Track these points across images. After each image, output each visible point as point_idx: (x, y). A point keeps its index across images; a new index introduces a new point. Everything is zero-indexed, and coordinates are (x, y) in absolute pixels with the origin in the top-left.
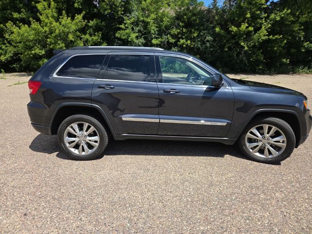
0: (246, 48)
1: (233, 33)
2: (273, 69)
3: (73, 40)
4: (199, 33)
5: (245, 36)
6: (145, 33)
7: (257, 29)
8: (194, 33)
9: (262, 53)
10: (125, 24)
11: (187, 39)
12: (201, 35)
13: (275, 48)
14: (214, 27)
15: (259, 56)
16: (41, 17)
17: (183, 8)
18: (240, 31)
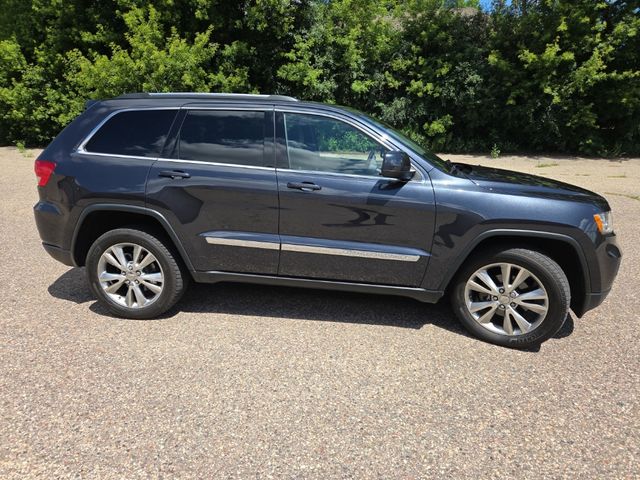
0: (557, 100)
1: (526, 66)
2: (618, 146)
3: (191, 83)
4: (454, 68)
5: (554, 73)
6: (338, 70)
7: (583, 57)
8: (442, 67)
9: (591, 110)
10: (297, 50)
11: (426, 80)
12: (457, 72)
13: (624, 100)
14: (486, 54)
15: (586, 116)
16: (131, 40)
17: (419, 15)
18: (544, 61)
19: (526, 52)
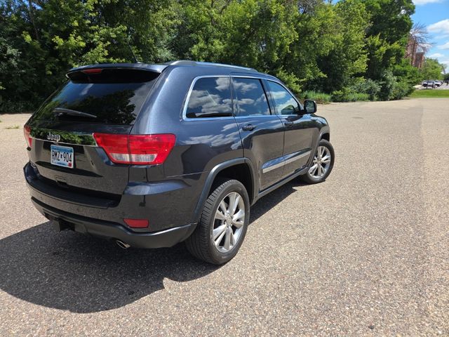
1: (57, 47)
14: (17, 33)
18: (67, 46)
19: (57, 37)
